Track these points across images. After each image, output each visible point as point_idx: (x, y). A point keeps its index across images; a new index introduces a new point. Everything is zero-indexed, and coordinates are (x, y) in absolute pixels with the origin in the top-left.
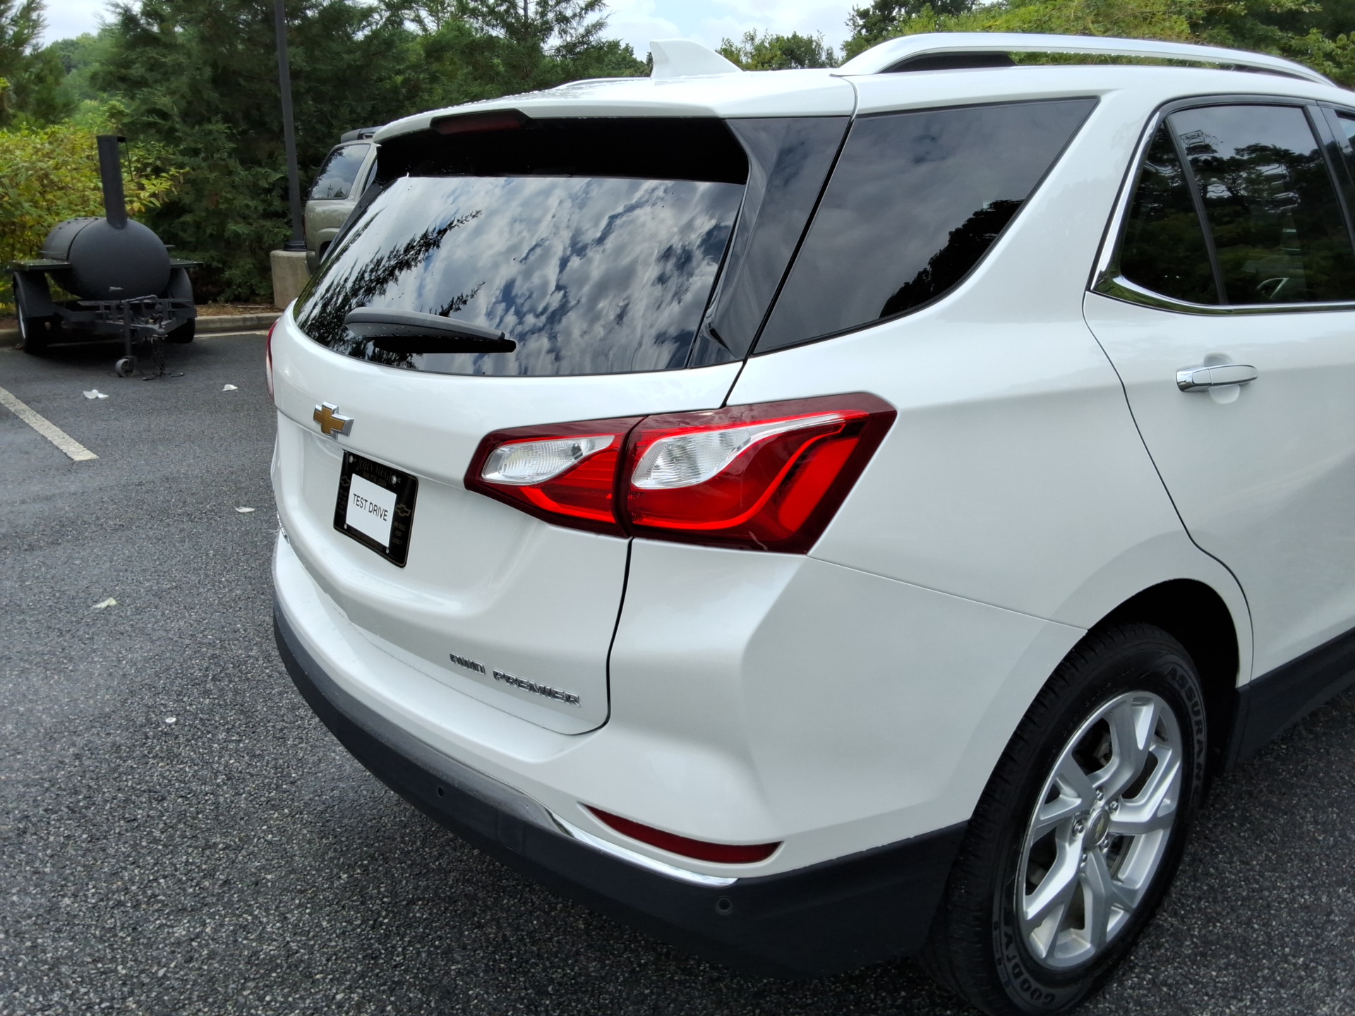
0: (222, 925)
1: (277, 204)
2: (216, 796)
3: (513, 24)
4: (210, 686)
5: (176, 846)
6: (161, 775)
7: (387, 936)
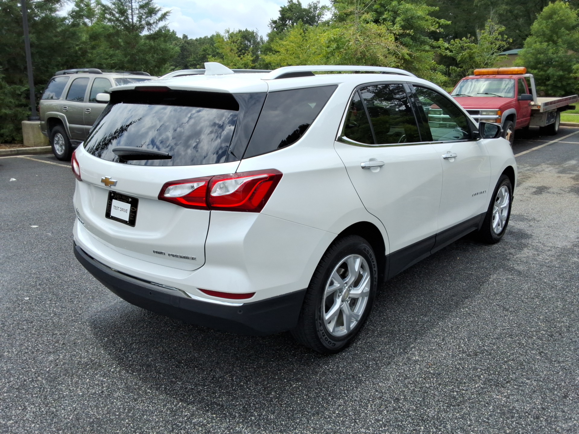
0: (66, 355)
1: (24, 101)
2: (52, 320)
3: (127, 25)
4: (39, 287)
5: (42, 335)
6: (29, 315)
7: (125, 353)
